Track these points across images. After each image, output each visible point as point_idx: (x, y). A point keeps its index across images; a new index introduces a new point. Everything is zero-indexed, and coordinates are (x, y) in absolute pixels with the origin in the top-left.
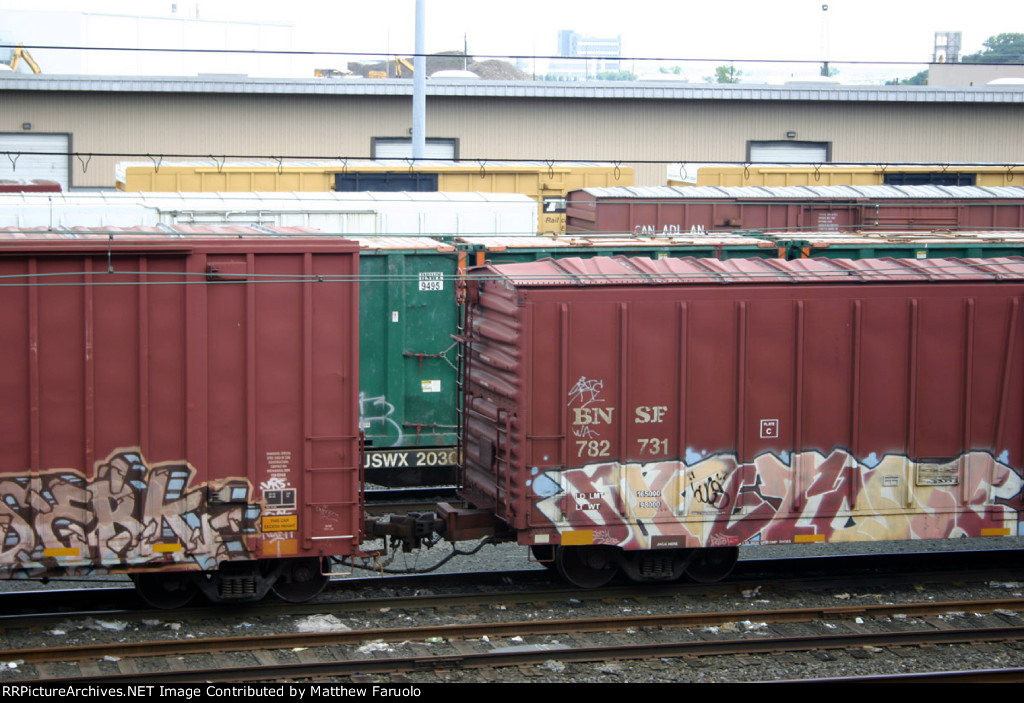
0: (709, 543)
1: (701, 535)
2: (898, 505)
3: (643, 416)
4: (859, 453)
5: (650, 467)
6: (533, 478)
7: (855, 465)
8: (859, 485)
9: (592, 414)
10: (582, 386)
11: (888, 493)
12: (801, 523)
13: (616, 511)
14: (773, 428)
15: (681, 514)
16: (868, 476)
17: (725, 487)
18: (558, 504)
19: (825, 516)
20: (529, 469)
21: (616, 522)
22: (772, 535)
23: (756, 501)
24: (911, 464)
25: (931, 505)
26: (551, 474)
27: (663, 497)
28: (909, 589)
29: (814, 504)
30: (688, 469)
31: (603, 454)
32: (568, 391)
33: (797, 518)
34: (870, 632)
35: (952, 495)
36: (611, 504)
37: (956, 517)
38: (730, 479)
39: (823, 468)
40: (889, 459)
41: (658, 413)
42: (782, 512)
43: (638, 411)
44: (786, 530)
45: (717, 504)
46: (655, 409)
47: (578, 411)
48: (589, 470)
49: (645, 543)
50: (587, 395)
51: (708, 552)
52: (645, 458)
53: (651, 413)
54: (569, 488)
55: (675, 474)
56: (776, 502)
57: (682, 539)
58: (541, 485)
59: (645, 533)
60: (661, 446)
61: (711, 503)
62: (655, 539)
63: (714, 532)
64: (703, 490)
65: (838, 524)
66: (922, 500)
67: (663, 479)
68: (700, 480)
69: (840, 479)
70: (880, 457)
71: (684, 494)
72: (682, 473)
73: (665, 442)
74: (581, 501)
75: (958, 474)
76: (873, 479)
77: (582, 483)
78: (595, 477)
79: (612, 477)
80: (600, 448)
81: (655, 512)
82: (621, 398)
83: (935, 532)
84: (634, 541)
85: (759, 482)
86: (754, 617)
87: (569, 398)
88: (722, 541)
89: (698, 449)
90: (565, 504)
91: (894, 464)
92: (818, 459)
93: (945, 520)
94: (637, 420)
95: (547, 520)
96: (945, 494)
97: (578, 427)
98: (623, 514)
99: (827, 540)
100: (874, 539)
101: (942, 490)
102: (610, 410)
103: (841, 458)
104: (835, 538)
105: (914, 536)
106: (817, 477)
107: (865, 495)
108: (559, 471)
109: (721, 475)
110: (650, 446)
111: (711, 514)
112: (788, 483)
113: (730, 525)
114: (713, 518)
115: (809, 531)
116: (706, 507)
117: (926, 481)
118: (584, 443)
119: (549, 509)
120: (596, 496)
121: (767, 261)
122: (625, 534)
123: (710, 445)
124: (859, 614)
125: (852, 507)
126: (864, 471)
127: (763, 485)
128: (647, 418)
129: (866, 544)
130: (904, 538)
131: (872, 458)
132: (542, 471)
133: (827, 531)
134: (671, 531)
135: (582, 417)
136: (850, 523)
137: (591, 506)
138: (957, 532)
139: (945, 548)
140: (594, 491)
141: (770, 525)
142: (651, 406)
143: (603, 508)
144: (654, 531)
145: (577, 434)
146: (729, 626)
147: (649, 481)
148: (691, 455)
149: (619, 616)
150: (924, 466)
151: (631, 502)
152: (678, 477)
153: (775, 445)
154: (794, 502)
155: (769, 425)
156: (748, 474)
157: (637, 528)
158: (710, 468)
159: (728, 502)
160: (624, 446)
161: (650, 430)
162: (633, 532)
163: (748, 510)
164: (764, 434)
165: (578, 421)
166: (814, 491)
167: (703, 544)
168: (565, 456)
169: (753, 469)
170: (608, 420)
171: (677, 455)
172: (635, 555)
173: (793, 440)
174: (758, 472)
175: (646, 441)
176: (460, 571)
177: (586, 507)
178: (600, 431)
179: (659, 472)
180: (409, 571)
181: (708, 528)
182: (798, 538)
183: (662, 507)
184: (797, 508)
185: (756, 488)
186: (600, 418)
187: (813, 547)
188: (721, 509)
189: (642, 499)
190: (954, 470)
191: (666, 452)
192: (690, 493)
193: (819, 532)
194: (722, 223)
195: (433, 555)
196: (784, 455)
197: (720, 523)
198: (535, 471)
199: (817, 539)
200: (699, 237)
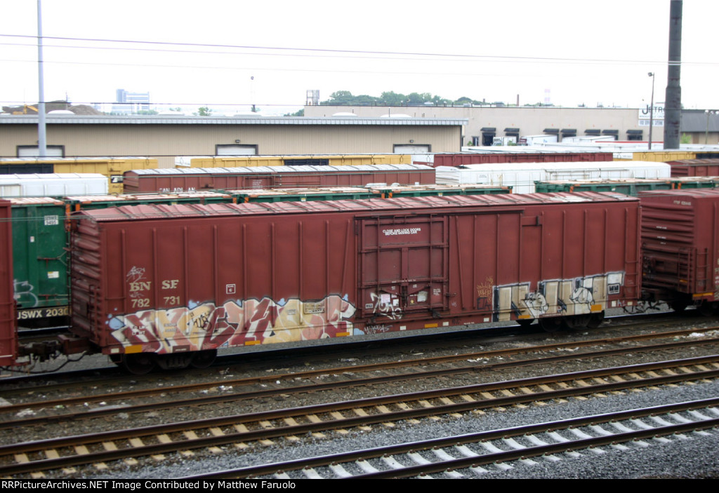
0: (202, 348)
1: (198, 344)
2: (296, 324)
3: (166, 285)
4: (276, 299)
5: (170, 311)
6: (109, 320)
7: (274, 305)
8: (276, 315)
9: (140, 286)
10: (134, 271)
11: (290, 318)
12: (248, 335)
13: (153, 334)
14: (233, 288)
15: (187, 334)
16: (281, 310)
17: (209, 319)
18: (123, 332)
19: (260, 331)
20: (107, 315)
21: (154, 341)
22: (234, 342)
23: (225, 326)
24: (302, 303)
25: (312, 323)
26: (119, 317)
27: (178, 326)
28: (302, 365)
29: (254, 325)
30: (191, 311)
31: (146, 305)
32: (126, 274)
33: (246, 333)
34: (283, 388)
35: (322, 317)
36: (150, 329)
37: (324, 328)
38: (212, 315)
39: (258, 307)
40: (291, 301)
41: (174, 285)
42: (239, 330)
43: (164, 283)
44: (241, 339)
45: (206, 328)
46: (173, 281)
47: (132, 284)
48: (139, 314)
49: (169, 350)
50: (137, 276)
51: (202, 352)
52: (168, 307)
53: (170, 284)
54: (128, 324)
55: (184, 314)
56: (235, 326)
57: (188, 347)
58: (114, 323)
59: (169, 345)
60: (176, 300)
61: (203, 327)
62: (175, 348)
63: (205, 342)
64: (198, 321)
65: (266, 335)
66: (307, 321)
67: (177, 317)
68: (197, 316)
69: (267, 312)
70: (286, 300)
71: (188, 324)
72: (187, 313)
73: (178, 298)
74: (135, 330)
75: (324, 307)
76: (283, 312)
77: (136, 322)
78: (142, 318)
79: (151, 317)
80: (144, 303)
81: (173, 334)
82: (154, 276)
83: (314, 336)
84: (163, 349)
85: (226, 316)
86: (226, 384)
87: (127, 278)
88: (208, 347)
89: (195, 301)
90: (127, 332)
91: (294, 303)
92: (256, 303)
93: (319, 329)
94: (163, 288)
95: (116, 341)
96: (319, 318)
97: (132, 292)
98: (157, 336)
99: (261, 343)
100: (284, 341)
101: (317, 315)
102: (149, 283)
103: (267, 302)
104: (265, 342)
105: (304, 339)
106: (255, 312)
107: (279, 319)
108: (123, 315)
109: (207, 313)
110: (170, 300)
111: (203, 333)
112: (241, 316)
113: (212, 338)
114: (204, 335)
115: (252, 339)
116: (200, 330)
117: (309, 311)
118: (136, 300)
119: (118, 335)
120: (143, 327)
121: (227, 205)
122: (158, 346)
123: (201, 299)
124: (277, 379)
125: (273, 326)
126: (279, 308)
127: (229, 317)
128: (168, 286)
129: (281, 344)
130: (299, 340)
131: (282, 301)
132: (114, 316)
133: (261, 339)
134: (183, 343)
135: (135, 287)
136: (273, 334)
137: (140, 333)
138: (325, 335)
139: (319, 344)
140: (141, 325)
141: (233, 337)
142: (170, 280)
143: (147, 333)
144: (174, 343)
145: (132, 296)
146: (213, 389)
147: (170, 319)
148: (191, 304)
149: (156, 388)
150: (308, 304)
151: (161, 329)
152: (185, 316)
153: (234, 297)
154: (244, 325)
155: (230, 287)
156: (221, 312)
157: (165, 342)
158: (201, 310)
159: (211, 327)
160: (157, 301)
161: (170, 292)
162: (163, 345)
163: (221, 330)
164: (228, 292)
165: (132, 290)
166: (254, 319)
167: (199, 349)
168: (126, 308)
169: (223, 310)
170: (148, 288)
171: (184, 304)
172: (165, 357)
173: (243, 294)
174: (226, 311)
175: (168, 298)
177: (137, 333)
178: (144, 294)
179: (175, 313)
181: (201, 340)
182: (247, 343)
183: (178, 331)
184: (246, 328)
185: (225, 319)
186: (144, 287)
187: (255, 347)
188: (208, 330)
189: (167, 328)
190: (322, 305)
191: (179, 303)
192: (192, 323)
193: (258, 339)
194: (204, 186)
196: (239, 301)
197: (207, 338)
198: (110, 316)
199: (257, 343)
200: (192, 194)
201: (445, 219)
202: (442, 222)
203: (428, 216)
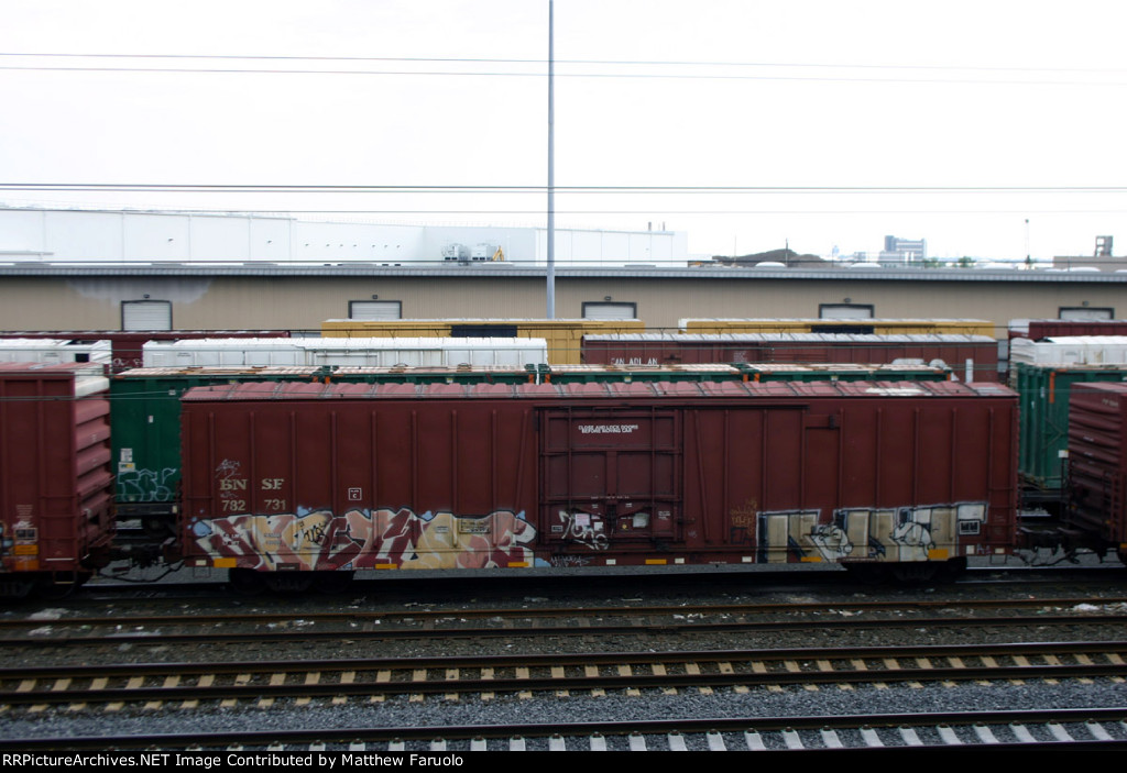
0: (316, 568)
1: (311, 562)
2: (448, 545)
3: (267, 485)
4: (419, 512)
5: (273, 518)
6: (193, 524)
7: (415, 519)
8: (419, 533)
9: (232, 483)
10: (225, 465)
11: (440, 537)
12: (380, 556)
13: (251, 546)
14: (358, 494)
15: (295, 549)
16: (425, 526)
17: (325, 532)
18: (211, 540)
19: (396, 552)
20: (189, 518)
21: (251, 552)
22: (360, 563)
23: (347, 542)
24: (455, 519)
25: (471, 545)
26: (206, 522)
27: (283, 538)
28: (467, 601)
29: (388, 544)
30: (300, 520)
31: (240, 509)
32: (216, 467)
33: (377, 553)
35: (486, 540)
36: (247, 541)
37: (489, 554)
38: (328, 527)
39: (394, 520)
40: (440, 515)
41: (277, 484)
42: (366, 548)
43: (264, 482)
44: (369, 560)
45: (321, 543)
46: (276, 481)
47: (223, 481)
48: (232, 519)
49: (273, 567)
50: (229, 471)
51: (316, 574)
52: (269, 513)
53: (273, 483)
54: (217, 530)
55: (290, 524)
56: (362, 542)
57: (297, 565)
58: (199, 529)
59: (272, 561)
60: (281, 504)
61: (316, 542)
62: (279, 565)
63: (319, 561)
64: (310, 534)
65: (406, 557)
66: (465, 543)
67: (282, 527)
68: (309, 526)
69: (406, 528)
70: (434, 514)
71: (297, 536)
72: (294, 522)
73: (283, 502)
74: (226, 539)
75: (488, 526)
76: (429, 528)
77: (228, 528)
78: (236, 524)
79: (247, 525)
80: (239, 505)
81: (277, 548)
82: (253, 473)
83: (475, 563)
84: (264, 565)
85: (349, 529)
86: (307, 618)
87: (216, 473)
88: (325, 567)
89: (306, 507)
90: (216, 541)
91: (446, 518)
92: (390, 515)
93: (482, 556)
94: (263, 488)
95: (203, 551)
96: (481, 540)
97: (223, 492)
98: (255, 548)
99: (398, 567)
100: (431, 567)
101: (479, 536)
102: (245, 481)
103: (407, 514)
104: (404, 566)
105: (460, 566)
106: (389, 526)
107: (424, 537)
108: (211, 519)
109: (322, 524)
110: (273, 504)
111: (317, 549)
112: (369, 530)
113: (330, 556)
114: (318, 552)
115: (386, 562)
116: (313, 545)
117: (466, 530)
118: (227, 501)
119: (205, 544)
120: (237, 536)
122: (258, 562)
123: (314, 505)
124: (378, 618)
125: (415, 546)
126: (423, 523)
127: (352, 531)
128: (270, 486)
129: (424, 571)
130: (453, 567)
131: (428, 514)
132: (200, 519)
133: (400, 562)
134: (290, 560)
135: (226, 485)
136: (415, 557)
137: (234, 543)
138: (491, 564)
139: (480, 574)
140: (235, 533)
141: (358, 557)
142: (273, 478)
143: (242, 544)
144: (278, 559)
145: (222, 496)
146: (284, 624)
147: (272, 527)
148: (301, 511)
149: (212, 615)
150: (465, 520)
151: (262, 541)
152: (292, 526)
153: (360, 505)
154: (374, 543)
155: (355, 492)
156: (342, 523)
157: (266, 557)
158: (315, 519)
159: (328, 542)
160: (256, 504)
161: (272, 494)
162: (263, 560)
163: (342, 547)
164: (352, 497)
165: (223, 488)
166: (387, 536)
167: (312, 569)
168: (216, 511)
169: (345, 520)
170: (244, 487)
171: (291, 510)
172: (265, 575)
173: (372, 502)
174: (348, 523)
175: (270, 501)
176: (170, 582)
177: (229, 543)
178: (239, 494)
179: (279, 521)
180: (143, 581)
181: (315, 558)
182: (378, 566)
183: (282, 544)
184: (376, 546)
185: (347, 533)
186: (237, 486)
187: (386, 570)
188: (323, 546)
189: (268, 539)
190: (486, 523)
191: (284, 508)
192: (301, 535)
193: (393, 562)
194: (668, 356)
195: (154, 573)
196: (366, 511)
197: (323, 556)
198: (194, 519)
199: (392, 567)
201: (675, 413)
202: (672, 418)
203: (649, 408)
